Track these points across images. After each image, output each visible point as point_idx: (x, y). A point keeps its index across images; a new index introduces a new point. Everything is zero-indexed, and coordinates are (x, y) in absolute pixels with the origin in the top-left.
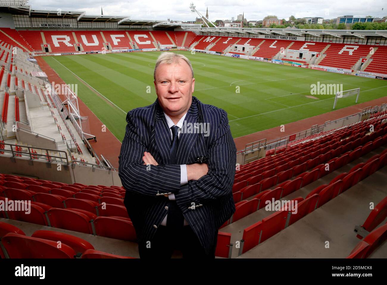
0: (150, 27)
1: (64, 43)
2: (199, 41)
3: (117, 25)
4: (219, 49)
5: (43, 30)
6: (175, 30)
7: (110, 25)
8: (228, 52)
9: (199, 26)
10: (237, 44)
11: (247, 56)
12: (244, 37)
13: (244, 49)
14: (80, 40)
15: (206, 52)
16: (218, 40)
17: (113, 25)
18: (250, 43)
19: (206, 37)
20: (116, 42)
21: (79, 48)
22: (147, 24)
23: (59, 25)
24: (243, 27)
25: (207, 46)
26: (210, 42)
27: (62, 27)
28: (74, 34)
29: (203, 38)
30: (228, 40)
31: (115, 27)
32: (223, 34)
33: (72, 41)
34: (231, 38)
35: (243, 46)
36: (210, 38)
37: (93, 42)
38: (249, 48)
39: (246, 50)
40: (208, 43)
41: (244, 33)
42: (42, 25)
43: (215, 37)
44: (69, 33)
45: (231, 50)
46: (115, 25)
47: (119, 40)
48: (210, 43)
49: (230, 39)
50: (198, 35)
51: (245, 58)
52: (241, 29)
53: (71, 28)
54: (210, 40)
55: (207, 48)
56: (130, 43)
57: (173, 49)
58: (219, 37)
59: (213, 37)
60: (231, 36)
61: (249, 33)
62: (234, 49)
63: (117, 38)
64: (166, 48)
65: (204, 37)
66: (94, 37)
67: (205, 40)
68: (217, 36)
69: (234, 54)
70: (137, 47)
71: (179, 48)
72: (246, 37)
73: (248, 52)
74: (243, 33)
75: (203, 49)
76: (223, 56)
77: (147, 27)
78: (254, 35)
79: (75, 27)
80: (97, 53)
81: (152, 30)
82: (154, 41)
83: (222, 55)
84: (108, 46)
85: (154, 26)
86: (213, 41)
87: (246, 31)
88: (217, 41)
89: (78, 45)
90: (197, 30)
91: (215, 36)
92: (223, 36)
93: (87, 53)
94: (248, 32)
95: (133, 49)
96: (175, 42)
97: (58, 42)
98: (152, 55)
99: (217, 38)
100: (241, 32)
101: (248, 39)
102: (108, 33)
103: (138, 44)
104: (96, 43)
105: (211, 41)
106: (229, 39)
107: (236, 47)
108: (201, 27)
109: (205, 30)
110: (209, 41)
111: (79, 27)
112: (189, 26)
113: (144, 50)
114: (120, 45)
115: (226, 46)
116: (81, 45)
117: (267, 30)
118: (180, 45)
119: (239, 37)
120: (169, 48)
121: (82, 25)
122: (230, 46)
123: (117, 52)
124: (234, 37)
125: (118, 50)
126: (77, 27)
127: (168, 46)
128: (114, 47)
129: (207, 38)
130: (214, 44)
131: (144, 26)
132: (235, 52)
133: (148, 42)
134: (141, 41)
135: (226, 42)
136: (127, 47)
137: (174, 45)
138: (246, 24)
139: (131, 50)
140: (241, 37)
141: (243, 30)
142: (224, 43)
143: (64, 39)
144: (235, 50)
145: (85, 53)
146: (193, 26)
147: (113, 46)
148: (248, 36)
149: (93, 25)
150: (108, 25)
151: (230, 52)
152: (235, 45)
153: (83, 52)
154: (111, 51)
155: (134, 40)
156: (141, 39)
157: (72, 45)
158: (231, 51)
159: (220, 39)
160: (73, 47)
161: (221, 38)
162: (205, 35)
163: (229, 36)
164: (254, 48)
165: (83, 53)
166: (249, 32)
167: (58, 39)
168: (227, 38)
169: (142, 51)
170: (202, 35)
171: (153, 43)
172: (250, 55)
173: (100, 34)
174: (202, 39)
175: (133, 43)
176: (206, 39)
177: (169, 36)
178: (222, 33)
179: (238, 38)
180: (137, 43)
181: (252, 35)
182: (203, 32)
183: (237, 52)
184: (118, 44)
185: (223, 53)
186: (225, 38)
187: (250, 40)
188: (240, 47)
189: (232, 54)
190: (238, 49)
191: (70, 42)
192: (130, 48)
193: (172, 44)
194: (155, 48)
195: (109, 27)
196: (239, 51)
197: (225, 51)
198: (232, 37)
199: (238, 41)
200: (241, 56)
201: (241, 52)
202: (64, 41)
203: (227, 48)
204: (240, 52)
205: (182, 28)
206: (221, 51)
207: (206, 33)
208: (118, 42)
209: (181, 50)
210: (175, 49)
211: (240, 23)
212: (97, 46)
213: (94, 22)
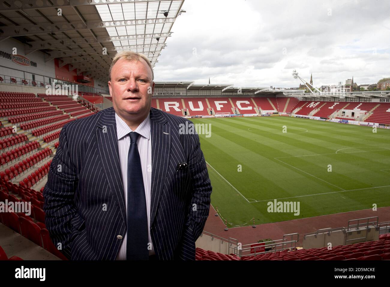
0: (252, 94)
1: (174, 108)
2: (302, 106)
3: (221, 93)
4: (324, 114)
5: (159, 98)
6: (277, 96)
7: (215, 92)
8: (334, 118)
9: (303, 92)
10: (344, 109)
11: (357, 122)
12: (353, 101)
13: (353, 114)
14: (187, 106)
15: (309, 118)
16: (323, 105)
17: (217, 93)
18: (362, 108)
19: (310, 102)
20: (219, 107)
21: (186, 112)
22: (249, 91)
23: (171, 93)
24: (352, 91)
25: (310, 112)
26: (314, 107)
27: (174, 95)
28: (183, 101)
29: (306, 103)
30: (334, 106)
31: (219, 94)
32: (328, 99)
33: (180, 107)
34: (338, 103)
35: (352, 111)
36: (314, 104)
37: (198, 107)
38: (360, 113)
39: (356, 115)
40: (312, 109)
41: (353, 97)
42: (158, 94)
43: (319, 103)
44: (178, 100)
45: (338, 115)
46: (219, 93)
47: (222, 106)
48: (314, 108)
49: (337, 104)
50: (301, 100)
51: (355, 124)
52: (349, 93)
53: (181, 95)
54: (314, 106)
55: (310, 113)
56: (232, 109)
57: (274, 115)
58: (324, 102)
60: (337, 101)
61: (360, 97)
62: (342, 115)
63: (220, 104)
64: (268, 113)
65: (307, 103)
66: (200, 103)
67: (309, 105)
68: (321, 101)
69: (341, 120)
70: (238, 113)
71: (280, 114)
72: (356, 101)
73: (358, 117)
74: (352, 97)
75: (306, 115)
76: (328, 122)
77: (250, 94)
79: (184, 95)
80: (201, 117)
81: (254, 97)
82: (255, 107)
83: (327, 120)
84: (211, 112)
85: (256, 93)
86: (317, 107)
87: (355, 95)
88: (322, 106)
89: (185, 110)
90: (299, 95)
91: (320, 101)
92: (328, 101)
93: (192, 117)
95: (235, 115)
96: (277, 108)
97: (169, 108)
98: (252, 120)
99: (322, 103)
100: (350, 96)
101: (359, 103)
102: (212, 99)
103: (239, 110)
104: (201, 108)
105: (315, 106)
106: (335, 104)
107: (344, 112)
108: (304, 93)
109: (308, 95)
110: (312, 107)
111: (188, 95)
112: (291, 92)
113: (245, 115)
114: (223, 110)
115: (332, 111)
116: (187, 110)
118: (282, 111)
119: (347, 101)
120: (270, 114)
121: (190, 93)
122: (336, 111)
123: (219, 117)
124: (342, 102)
125: (220, 115)
126: (186, 95)
127: (269, 112)
128: (217, 112)
129: (311, 103)
130: (319, 109)
131: (247, 93)
132: (342, 117)
133: (250, 108)
134: (242, 107)
135: (332, 108)
136: (230, 112)
137: (275, 111)
138: (354, 88)
139: (232, 115)
140: (349, 101)
141: (352, 94)
142: (329, 108)
143: (174, 105)
144: (342, 116)
145: (191, 117)
146: (296, 92)
147: (216, 111)
148: (358, 100)
149: (200, 93)
150: (213, 93)
151: (336, 118)
152: (343, 110)
153: (188, 116)
154: (214, 115)
155: (236, 106)
156: (243, 105)
157: (180, 110)
158: (338, 117)
159: (325, 104)
160: (181, 112)
161: (326, 103)
162: (308, 101)
163: (335, 101)
164: (366, 113)
167: (169, 105)
168: (333, 103)
169: (243, 116)
170: (305, 100)
171: (255, 108)
172: (361, 121)
173: (205, 100)
174: (305, 105)
175: (235, 109)
176: (310, 104)
177: (270, 102)
178: (327, 98)
179: (346, 103)
180: (238, 108)
182: (306, 98)
183: (345, 117)
184: (220, 110)
185: (329, 119)
186: (331, 104)
187: (361, 104)
188: (348, 112)
189: (339, 120)
190: (346, 114)
191: (179, 108)
192: (232, 113)
193: (273, 109)
194: (256, 113)
195: (213, 94)
196: (347, 116)
197: (331, 117)
198: (339, 101)
199: (346, 106)
200: (349, 121)
201: (350, 117)
202: (174, 107)
203: (334, 113)
204: (349, 118)
205: (284, 94)
206: (327, 117)
207: (310, 99)
208: (221, 108)
209: (282, 116)
210: (276, 115)
211: (349, 88)
212: (202, 111)
213: (201, 90)
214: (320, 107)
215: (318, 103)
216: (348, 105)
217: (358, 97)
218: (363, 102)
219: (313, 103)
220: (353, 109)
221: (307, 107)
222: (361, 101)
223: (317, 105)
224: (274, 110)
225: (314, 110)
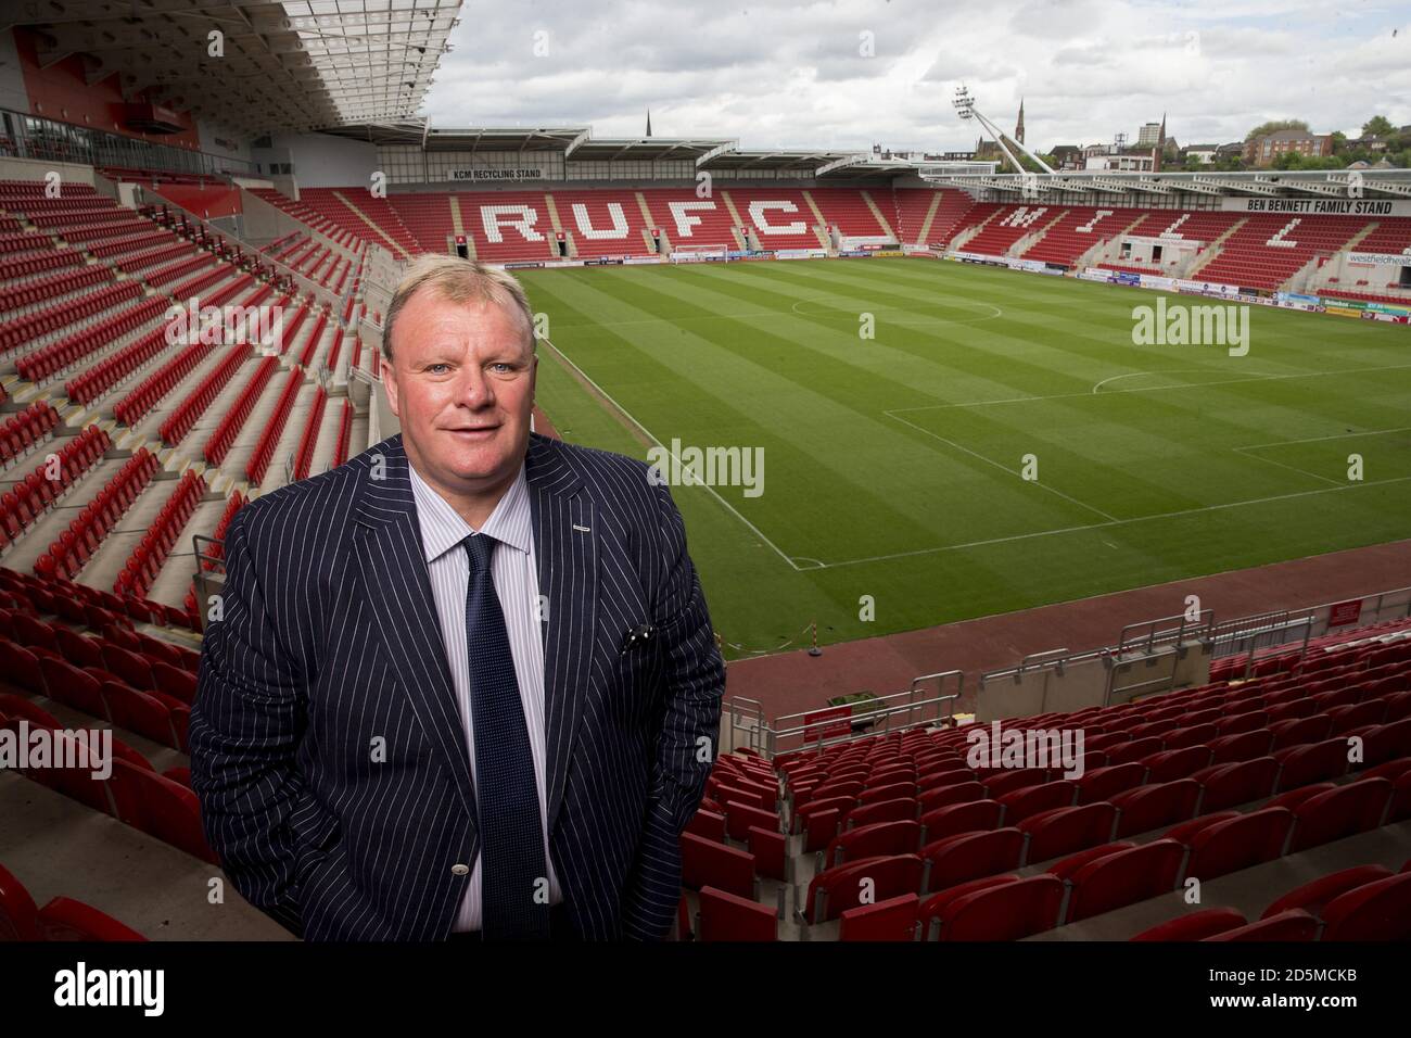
0: (806, 174)
1: (518, 231)
2: (985, 223)
3: (691, 170)
4: (1060, 251)
5: (458, 190)
6: (898, 184)
7: (671, 169)
8: (1092, 266)
9: (987, 170)
10: (1130, 234)
11: (1170, 280)
12: (1162, 207)
13: (1157, 252)
14: (569, 221)
15: (1007, 265)
16: (1058, 219)
17: (678, 169)
18: (1187, 232)
19: (1013, 208)
20: (685, 226)
21: (562, 246)
22: (796, 165)
23: (506, 174)
24: (1159, 171)
25: (1013, 242)
26: (1025, 225)
27: (516, 177)
28: (550, 201)
29: (999, 212)
30: (1094, 221)
31: (685, 176)
32: (1076, 198)
33: (542, 225)
34: (1110, 213)
35: (1154, 241)
36: (1028, 213)
37: (610, 226)
38: (1181, 250)
39: (1166, 257)
40: (1019, 232)
41: (1160, 191)
42: (456, 175)
43: (1045, 210)
44: (533, 198)
45: (1107, 256)
46: (685, 169)
47: (697, 221)
48: (1027, 230)
49: (1104, 217)
50: (982, 201)
51: (1160, 287)
52: (1149, 177)
53: (543, 180)
54: (1026, 221)
55: (1012, 248)
56: (734, 231)
57: (884, 253)
58: (1061, 208)
59: (1036, 210)
60: (1106, 205)
61: (1183, 193)
62: (1119, 254)
63: (689, 213)
64: (862, 247)
65: (1003, 209)
66: (616, 211)
67: (1007, 220)
68: (1052, 203)
69: (1117, 273)
70: (757, 245)
71: (907, 249)
72: (1169, 207)
73: (1173, 263)
74: (1156, 190)
75: (998, 254)
76: (1072, 279)
77: (798, 175)
78: (1202, 201)
79: (554, 178)
80: (620, 262)
81: (813, 185)
82: (818, 224)
83: (1070, 274)
84: (657, 242)
85: (819, 172)
86: (1038, 225)
87: (1170, 184)
88: (1053, 224)
89: (560, 236)
90: (976, 182)
91: (1047, 203)
92: (1076, 204)
93: (586, 263)
94: (1176, 186)
95: (744, 252)
96: (894, 228)
97: (500, 228)
98: (806, 273)
99: (1053, 211)
100: (1150, 189)
101: (1179, 214)
102: (661, 195)
103: (760, 234)
104: (621, 230)
105: (1030, 222)
106: (1100, 214)
107: (1127, 246)
108: (993, 174)
109: (1007, 182)
110: (1020, 225)
111: (570, 177)
112: (947, 171)
113: (782, 254)
114: (700, 236)
115: (1088, 241)
116: (569, 235)
117: (1256, 179)
118: (913, 239)
119: (1141, 206)
120: (872, 250)
121: (577, 170)
122: (1102, 241)
123: (687, 262)
124: (1122, 209)
125: (690, 255)
126: (561, 177)
127: (866, 242)
128: (680, 243)
129: (1016, 212)
130: (1043, 234)
131: (787, 172)
132: (1122, 263)
133: (799, 228)
134: (771, 223)
135: (1088, 228)
136: (724, 242)
137: (889, 239)
138: (1169, 157)
139: (736, 253)
140: (1147, 206)
141: (1157, 180)
142: (1079, 229)
143: (519, 217)
144: (1121, 258)
145: (582, 263)
146: (963, 170)
147: (676, 240)
148: (1177, 201)
149: (614, 170)
150: (663, 171)
151: (1102, 266)
152: (1124, 238)
153: (573, 259)
154: (668, 255)
155: (747, 219)
156: (774, 217)
157: (543, 238)
158: (1108, 262)
159: (1063, 215)
160: (546, 242)
161: (1067, 212)
162: (1006, 201)
163: (1101, 205)
164: (1199, 250)
165: (574, 264)
166: (1180, 187)
167: (500, 217)
168: (1092, 212)
169: (774, 260)
170: (995, 201)
171: (816, 230)
172: (1181, 278)
173: (635, 198)
174: (994, 216)
175: (744, 231)
176: (1012, 216)
177: (872, 206)
178: (1073, 192)
179: (1138, 212)
180: (756, 229)
181: (1194, 200)
182: (999, 192)
183: (1129, 263)
184: (691, 234)
185: (1074, 268)
186: (1085, 214)
187: (1186, 216)
188: (1142, 246)
189: (1109, 273)
190: (1134, 253)
191: (536, 228)
192: (733, 246)
193: (881, 233)
194: (821, 247)
195: (664, 176)
196: (1138, 260)
197: (1082, 261)
198: (1113, 206)
199: (1135, 225)
200: (1144, 279)
201: (1147, 263)
202: (517, 224)
203: (1092, 249)
204: (1142, 265)
205: (922, 176)
206: (1069, 262)
207: (1011, 196)
208: (693, 228)
209: (915, 256)
210: (891, 253)
211: (1150, 155)
212: (622, 240)
213: (617, 160)
214: (1048, 227)
215: (1041, 211)
216: (1141, 220)
217: (1176, 190)
218: (1193, 208)
219: (1023, 210)
220: (1158, 236)
221: (1002, 224)
222: (1185, 208)
223: (1035, 218)
224: (885, 235)
225: (1027, 235)
